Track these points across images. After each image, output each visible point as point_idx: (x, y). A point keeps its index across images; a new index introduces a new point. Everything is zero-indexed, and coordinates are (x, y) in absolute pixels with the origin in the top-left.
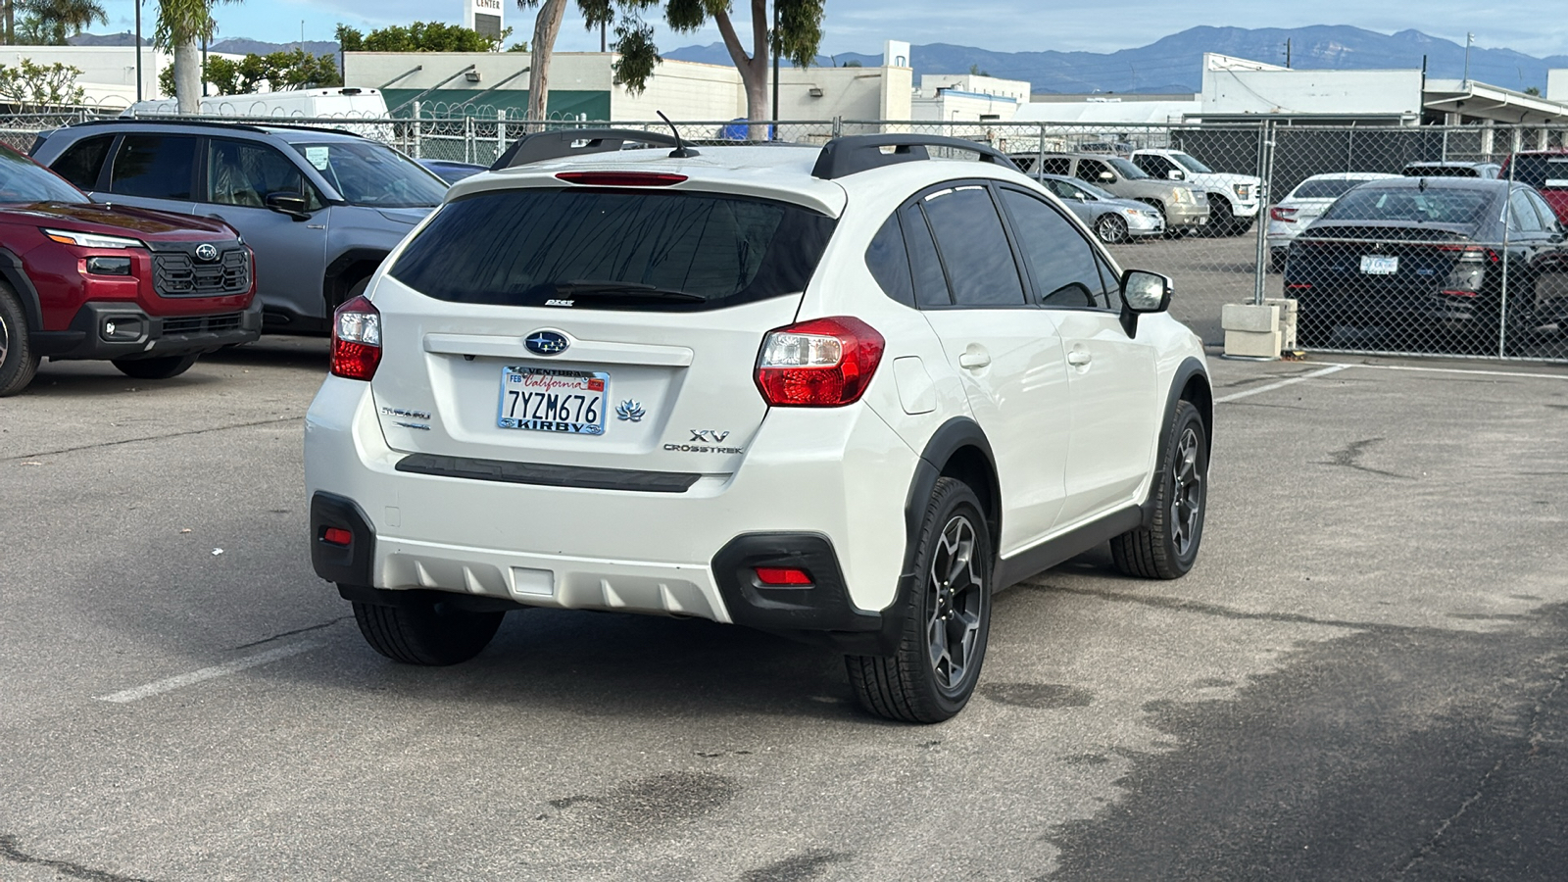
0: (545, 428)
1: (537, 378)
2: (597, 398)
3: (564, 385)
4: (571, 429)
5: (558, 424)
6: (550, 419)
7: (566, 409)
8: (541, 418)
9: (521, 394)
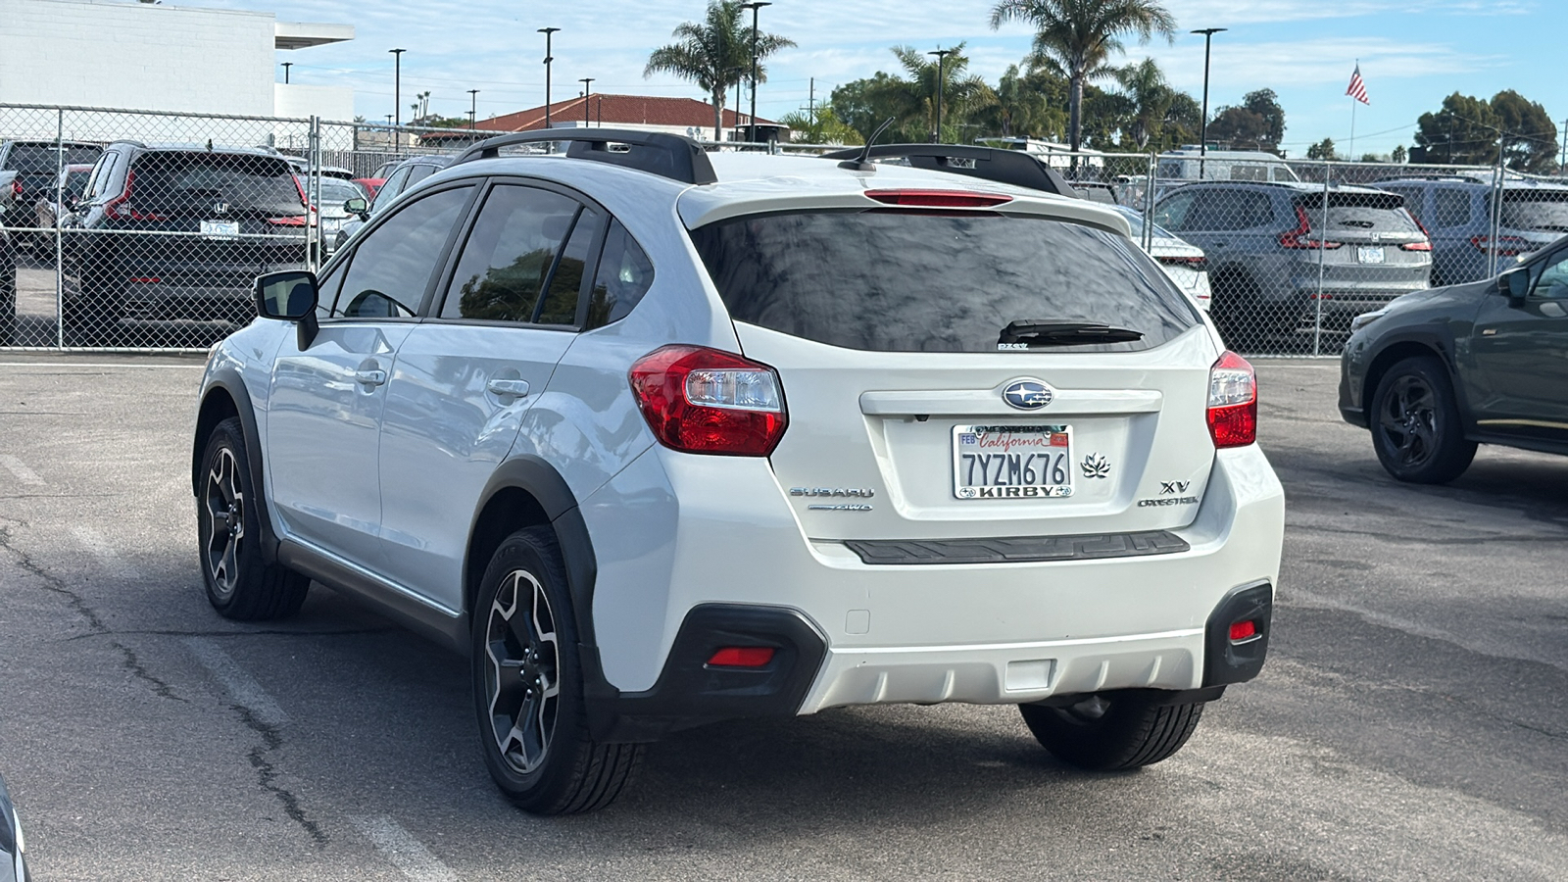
0: (1012, 495)
1: (994, 436)
2: (1062, 455)
3: (1024, 442)
4: (1041, 493)
5: (1025, 489)
6: (1015, 485)
7: (1030, 470)
8: (1004, 484)
9: (976, 457)
